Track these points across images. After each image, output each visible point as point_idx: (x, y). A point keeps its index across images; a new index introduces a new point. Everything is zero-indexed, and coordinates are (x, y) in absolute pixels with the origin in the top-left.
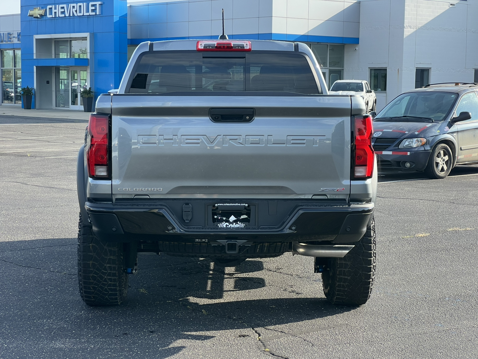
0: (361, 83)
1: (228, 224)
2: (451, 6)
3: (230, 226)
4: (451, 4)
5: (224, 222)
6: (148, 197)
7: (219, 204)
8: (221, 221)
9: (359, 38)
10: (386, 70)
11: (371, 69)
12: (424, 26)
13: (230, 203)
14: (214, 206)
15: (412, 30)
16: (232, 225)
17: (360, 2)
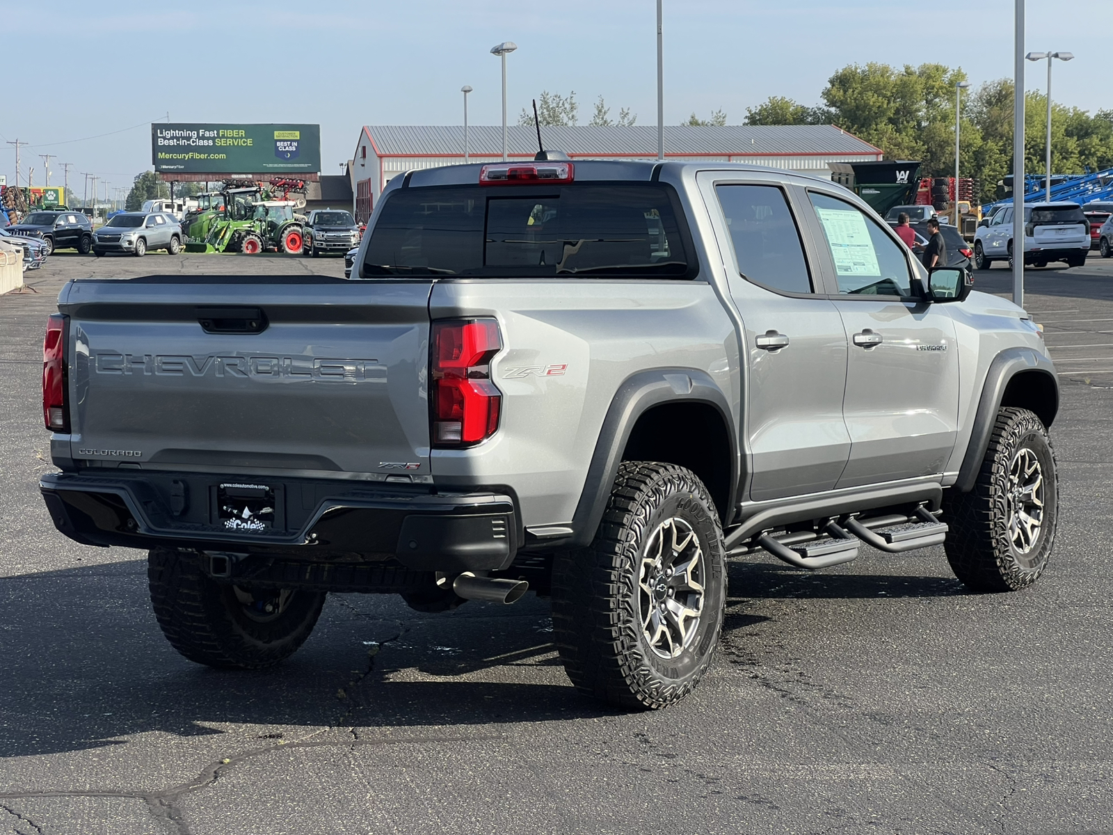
1: (239, 522)
3: (242, 526)
5: (234, 519)
7: (225, 485)
8: (230, 516)
13: (242, 484)
14: (219, 487)
16: (245, 524)
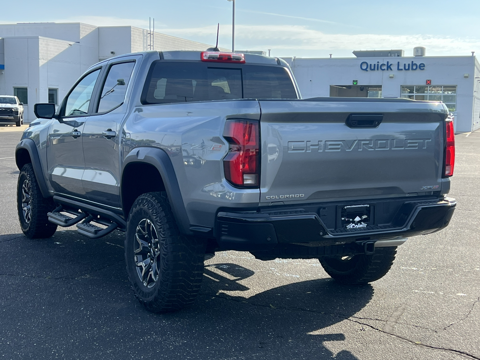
0: (14, 98)
1: (354, 225)
2: (70, 46)
3: (355, 227)
4: (69, 45)
5: (351, 223)
6: (282, 203)
7: (347, 207)
8: (349, 222)
9: (4, 65)
10: (27, 89)
11: (15, 88)
12: (52, 59)
13: (356, 205)
14: (344, 209)
15: (45, 61)
16: (357, 225)
17: (4, 39)
